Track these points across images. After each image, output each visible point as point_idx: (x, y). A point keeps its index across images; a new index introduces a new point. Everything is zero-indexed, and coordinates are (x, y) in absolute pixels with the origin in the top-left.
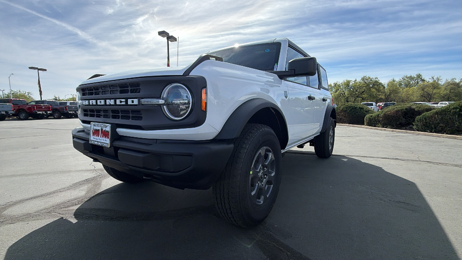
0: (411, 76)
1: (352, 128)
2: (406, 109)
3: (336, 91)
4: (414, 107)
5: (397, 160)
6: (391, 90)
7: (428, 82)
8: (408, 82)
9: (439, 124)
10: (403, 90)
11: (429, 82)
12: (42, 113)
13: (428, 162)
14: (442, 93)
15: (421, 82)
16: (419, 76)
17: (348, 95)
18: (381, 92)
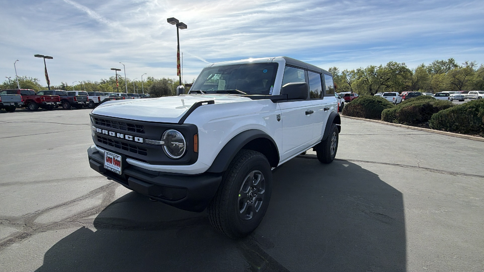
0: (443, 61)
1: (368, 123)
2: (424, 105)
3: (359, 78)
4: (432, 103)
5: (397, 166)
6: (419, 77)
7: (460, 68)
8: (438, 68)
9: (455, 122)
10: (432, 76)
11: (462, 67)
12: (51, 104)
13: (427, 169)
14: (474, 81)
15: (453, 67)
16: (451, 61)
17: (371, 82)
18: (408, 79)
